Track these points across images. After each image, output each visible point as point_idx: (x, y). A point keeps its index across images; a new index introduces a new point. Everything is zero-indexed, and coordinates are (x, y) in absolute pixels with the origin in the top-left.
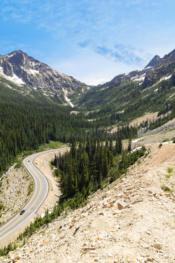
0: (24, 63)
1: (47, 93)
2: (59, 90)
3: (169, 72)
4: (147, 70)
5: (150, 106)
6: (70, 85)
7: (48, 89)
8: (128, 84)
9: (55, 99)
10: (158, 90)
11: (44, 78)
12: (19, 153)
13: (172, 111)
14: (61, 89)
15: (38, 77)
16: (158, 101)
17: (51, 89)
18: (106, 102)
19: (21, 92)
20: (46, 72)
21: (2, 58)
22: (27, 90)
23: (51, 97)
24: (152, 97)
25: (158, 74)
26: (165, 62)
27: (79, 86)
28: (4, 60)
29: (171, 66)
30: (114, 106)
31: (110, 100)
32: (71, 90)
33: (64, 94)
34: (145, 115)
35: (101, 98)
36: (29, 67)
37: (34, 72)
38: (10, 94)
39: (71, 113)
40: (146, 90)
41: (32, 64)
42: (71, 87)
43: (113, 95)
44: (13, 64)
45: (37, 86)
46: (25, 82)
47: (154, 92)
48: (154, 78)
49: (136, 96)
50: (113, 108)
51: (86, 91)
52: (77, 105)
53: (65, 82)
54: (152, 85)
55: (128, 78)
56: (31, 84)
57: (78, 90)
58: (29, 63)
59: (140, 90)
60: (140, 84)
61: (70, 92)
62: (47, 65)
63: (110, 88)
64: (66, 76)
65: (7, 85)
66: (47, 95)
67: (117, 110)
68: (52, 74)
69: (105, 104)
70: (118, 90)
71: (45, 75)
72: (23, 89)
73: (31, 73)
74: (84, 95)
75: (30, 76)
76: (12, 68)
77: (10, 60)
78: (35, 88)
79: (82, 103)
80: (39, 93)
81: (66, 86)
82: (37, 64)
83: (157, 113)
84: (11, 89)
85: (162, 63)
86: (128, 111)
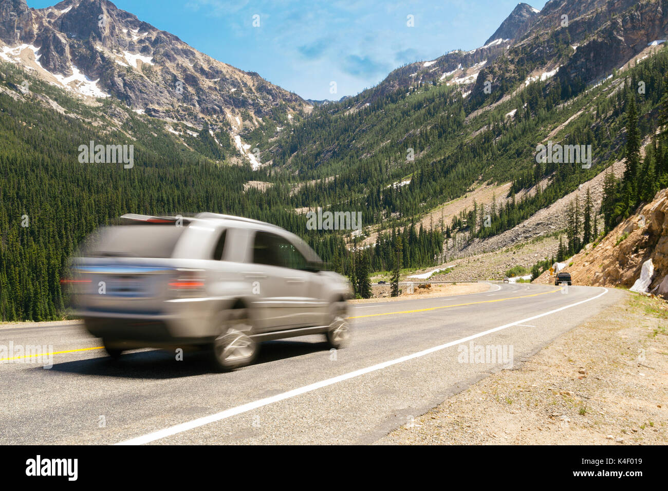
0: (107, 32)
1: (175, 127)
2: (215, 116)
3: (554, 55)
4: (489, 49)
5: (489, 165)
6: (250, 101)
7: (181, 112)
8: (429, 94)
9: (201, 143)
10: (516, 113)
11: (169, 77)
12: (51, 315)
13: (550, 179)
14: (222, 112)
15: (148, 77)
16: (514, 146)
17: (190, 114)
18: (358, 151)
19: (95, 124)
20: (175, 59)
21: (36, 19)
22: (113, 115)
23: (190, 139)
24: (498, 136)
25: (521, 62)
26: (545, 25)
27: (279, 101)
28: (41, 24)
29: (561, 37)
30: (380, 163)
31: (371, 146)
32: (252, 114)
33: (231, 129)
34: (470, 191)
35: (344, 140)
36: (120, 44)
37: (137, 61)
38: (56, 130)
39: (246, 187)
40: (479, 114)
41: (129, 34)
42: (253, 105)
43: (382, 129)
44: (70, 37)
45: (147, 104)
46: (109, 92)
47: (502, 120)
48: (508, 75)
49: (449, 133)
50: (376, 170)
51: (302, 119)
52: (271, 163)
53: (233, 90)
54: (501, 97)
55: (430, 76)
56: (125, 98)
57: (277, 114)
58: (122, 33)
59: (463, 113)
60: (464, 96)
61: (251, 120)
62: (177, 39)
63: (373, 109)
64: (237, 72)
65: (50, 101)
66: (177, 133)
67: (389, 179)
68: (195, 67)
69: (357, 157)
70: (398, 114)
71: (171, 70)
72: (101, 114)
73: (127, 63)
74: (294, 131)
75: (125, 72)
76: (67, 49)
77: (62, 23)
78: (140, 111)
79: (287, 157)
80: (150, 126)
81: (238, 103)
82: (146, 34)
83: (508, 185)
84: (60, 115)
85: (536, 28)
86: (421, 182)
